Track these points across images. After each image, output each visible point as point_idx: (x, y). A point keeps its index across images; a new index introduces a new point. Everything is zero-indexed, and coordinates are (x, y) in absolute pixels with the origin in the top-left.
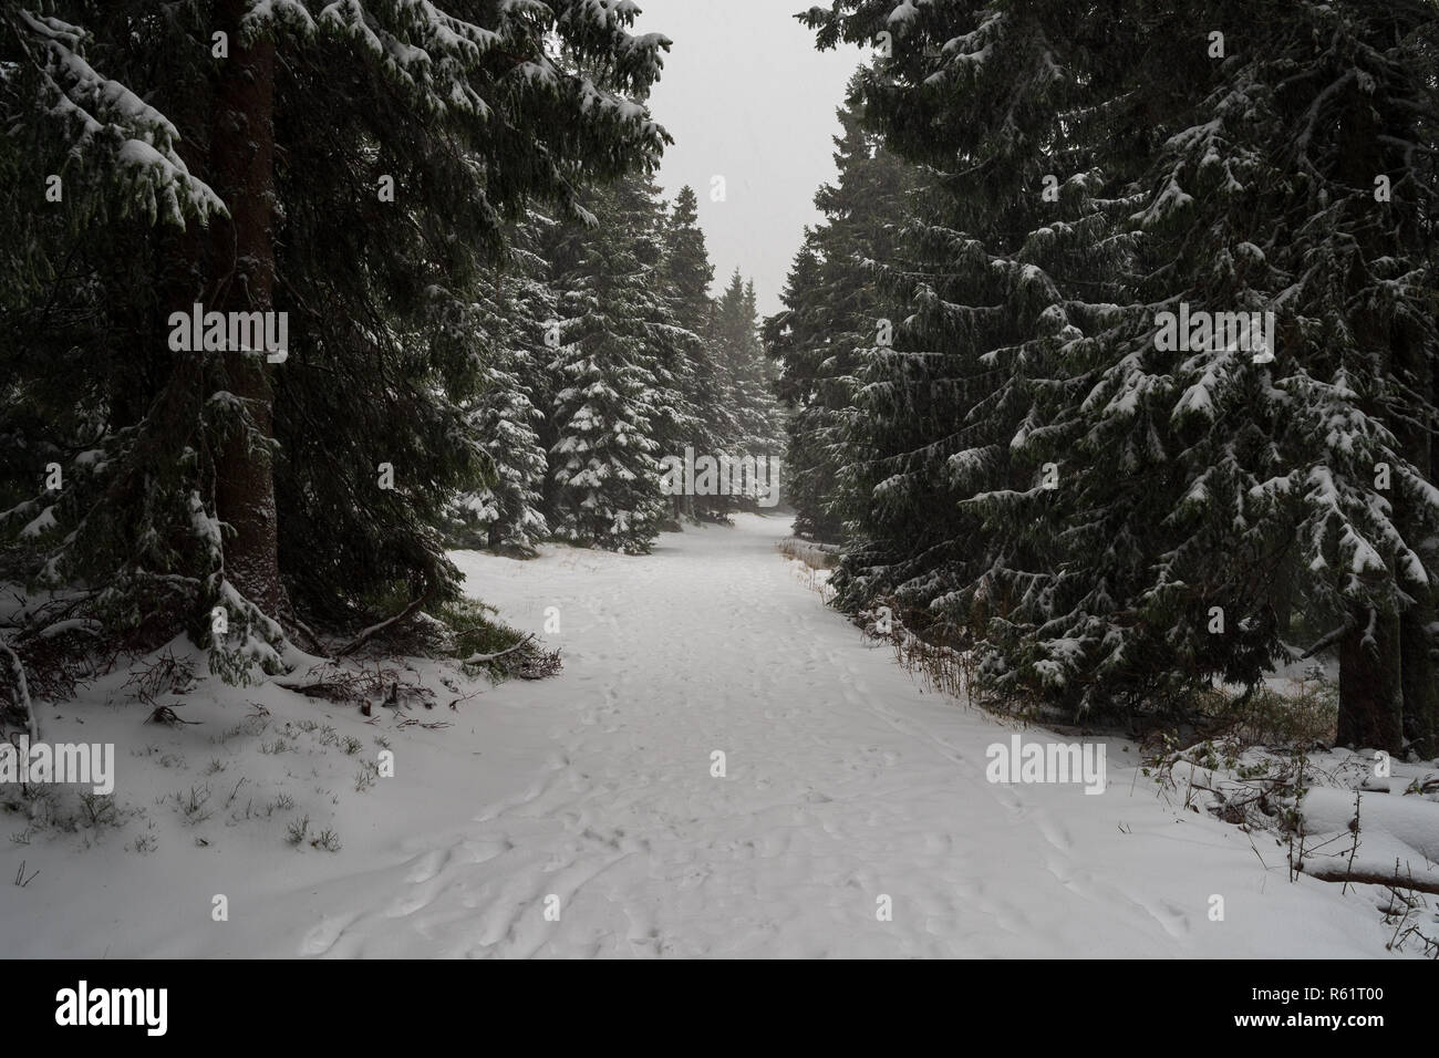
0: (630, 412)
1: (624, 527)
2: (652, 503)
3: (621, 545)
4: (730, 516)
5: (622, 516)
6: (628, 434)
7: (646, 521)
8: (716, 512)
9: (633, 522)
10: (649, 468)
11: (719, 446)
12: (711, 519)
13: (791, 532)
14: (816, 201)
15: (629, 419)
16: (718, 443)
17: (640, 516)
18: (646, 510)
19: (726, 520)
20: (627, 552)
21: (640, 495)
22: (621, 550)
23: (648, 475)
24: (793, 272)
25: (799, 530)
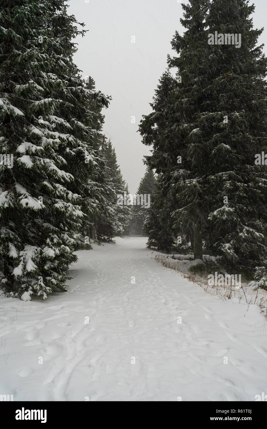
0: (36, 130)
1: (31, 267)
2: (66, 236)
3: (26, 289)
4: (113, 239)
5: (30, 252)
6: (33, 155)
7: (57, 257)
8: (106, 237)
9: (41, 261)
10: (61, 197)
11: (108, 205)
12: (105, 241)
13: (146, 246)
14: (173, 43)
15: (36, 139)
16: (108, 204)
17: (50, 252)
18: (58, 245)
19: (111, 241)
20: (35, 297)
21: (52, 227)
22: (26, 295)
23: (59, 205)
24: (160, 85)
25: (150, 245)
